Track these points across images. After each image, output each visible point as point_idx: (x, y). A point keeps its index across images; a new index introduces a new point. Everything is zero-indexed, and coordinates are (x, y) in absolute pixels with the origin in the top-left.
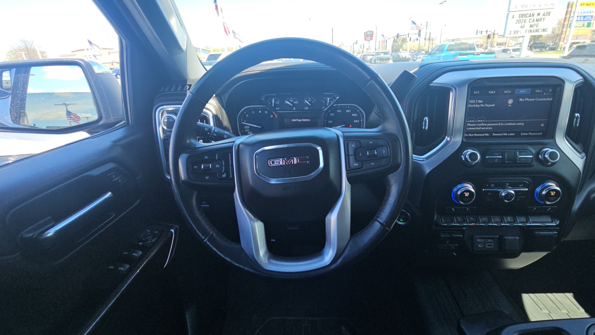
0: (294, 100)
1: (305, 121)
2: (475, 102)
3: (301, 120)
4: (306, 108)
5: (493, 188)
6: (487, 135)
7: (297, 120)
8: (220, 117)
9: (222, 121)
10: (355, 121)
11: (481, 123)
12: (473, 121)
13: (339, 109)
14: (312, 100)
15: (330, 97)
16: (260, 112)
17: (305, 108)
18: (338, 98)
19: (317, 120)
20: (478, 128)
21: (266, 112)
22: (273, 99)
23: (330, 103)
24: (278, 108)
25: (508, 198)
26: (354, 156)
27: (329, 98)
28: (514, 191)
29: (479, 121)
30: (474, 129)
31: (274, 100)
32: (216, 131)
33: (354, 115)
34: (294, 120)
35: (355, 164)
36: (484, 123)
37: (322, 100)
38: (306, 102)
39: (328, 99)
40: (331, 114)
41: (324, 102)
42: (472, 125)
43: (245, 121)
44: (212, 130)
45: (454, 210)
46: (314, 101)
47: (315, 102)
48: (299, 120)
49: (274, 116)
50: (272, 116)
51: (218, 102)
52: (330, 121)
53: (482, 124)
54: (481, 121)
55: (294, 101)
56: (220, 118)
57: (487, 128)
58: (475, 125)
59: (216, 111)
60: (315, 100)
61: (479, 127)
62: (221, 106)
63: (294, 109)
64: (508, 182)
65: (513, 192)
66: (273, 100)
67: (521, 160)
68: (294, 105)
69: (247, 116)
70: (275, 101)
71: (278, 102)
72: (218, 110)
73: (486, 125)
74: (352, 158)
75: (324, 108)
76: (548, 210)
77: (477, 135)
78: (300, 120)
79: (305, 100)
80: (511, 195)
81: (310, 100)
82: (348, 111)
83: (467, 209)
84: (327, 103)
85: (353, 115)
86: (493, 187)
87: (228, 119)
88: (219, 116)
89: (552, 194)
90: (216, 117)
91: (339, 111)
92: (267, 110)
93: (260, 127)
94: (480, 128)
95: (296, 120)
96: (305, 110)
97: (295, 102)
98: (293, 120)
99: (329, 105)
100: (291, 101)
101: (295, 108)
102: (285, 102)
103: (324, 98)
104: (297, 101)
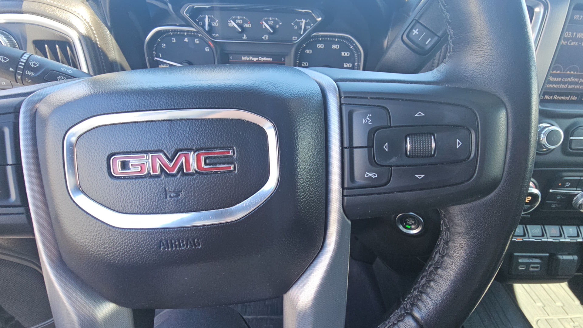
0: (245, 21)
1: (264, 61)
2: (571, 35)
3: (257, 59)
4: (266, 37)
6: (575, 98)
7: (251, 58)
8: (98, 42)
9: (104, 49)
10: (345, 64)
11: (569, 76)
12: (559, 72)
13: (320, 42)
14: (276, 22)
15: (306, 20)
16: (186, 40)
17: (263, 38)
18: (321, 21)
19: (283, 59)
20: (562, 86)
21: (197, 41)
22: (207, 17)
23: (305, 30)
24: (216, 34)
26: (366, 149)
27: (304, 21)
29: (568, 72)
30: (556, 86)
31: (209, 18)
32: (34, 64)
33: (345, 54)
35: (369, 174)
36: (575, 76)
37: (293, 24)
38: (265, 27)
39: (302, 22)
40: (308, 51)
41: (296, 27)
42: (555, 79)
43: (161, 56)
44: (22, 60)
46: (279, 24)
48: (253, 59)
49: (211, 49)
50: (207, 49)
51: (93, 12)
52: (305, 63)
53: (572, 79)
54: (572, 72)
55: (243, 23)
56: (97, 44)
57: (578, 87)
58: (559, 79)
59: (87, 29)
60: (281, 23)
61: (565, 83)
62: (100, 21)
63: (245, 37)
66: (205, 17)
68: (244, 30)
69: (164, 46)
70: (211, 20)
71: (215, 23)
72: (93, 28)
73: (577, 80)
74: (360, 156)
75: (295, 38)
77: (558, 97)
78: (255, 59)
79: (264, 22)
81: (271, 23)
82: (335, 47)
84: (301, 29)
85: (343, 54)
86: (567, 187)
87: (118, 47)
88: (93, 39)
90: (88, 41)
91: (320, 47)
92: (197, 37)
94: (566, 86)
95: (248, 59)
96: (263, 40)
97: (246, 25)
98: (244, 58)
99: (304, 32)
100: (240, 21)
102: (229, 23)
103: (297, 20)
104: (249, 22)
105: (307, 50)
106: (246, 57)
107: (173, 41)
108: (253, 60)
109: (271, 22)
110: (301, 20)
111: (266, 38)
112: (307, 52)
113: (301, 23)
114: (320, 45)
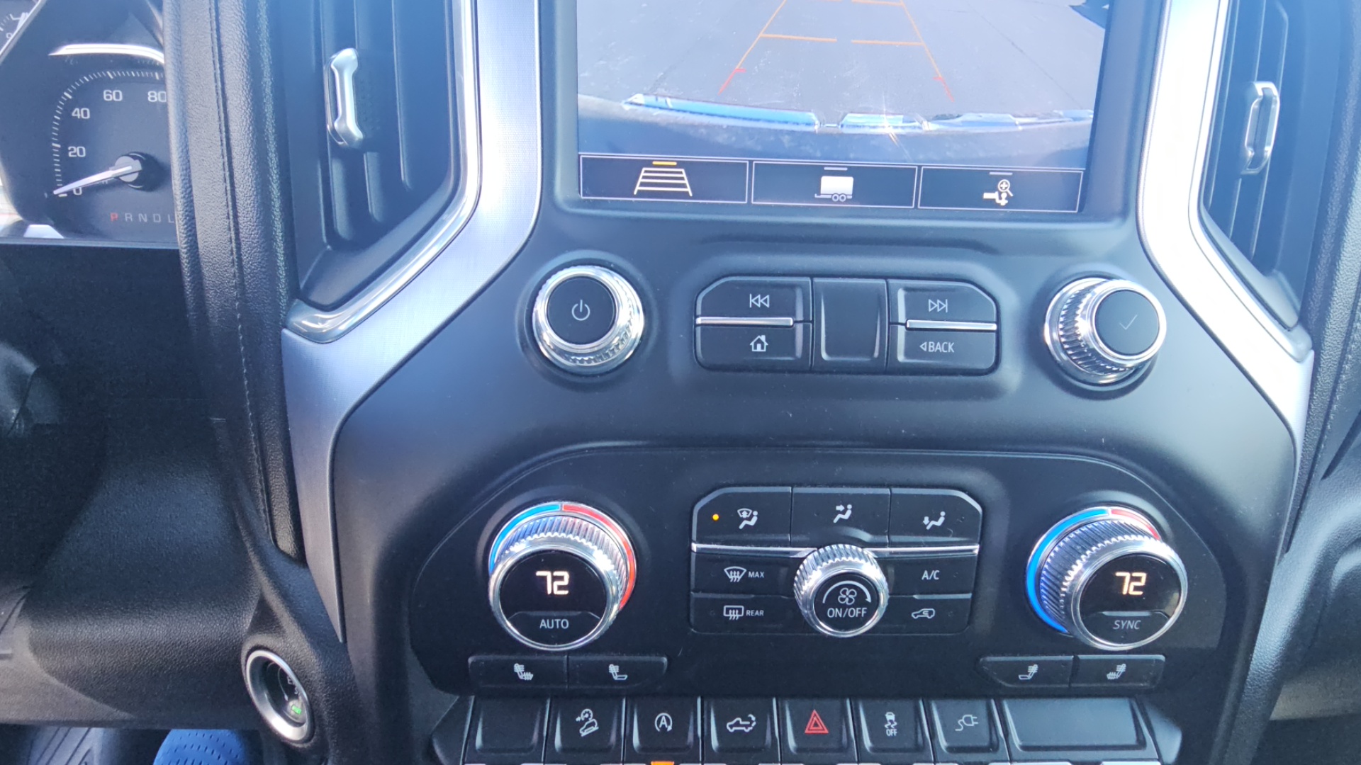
5: (750, 535)
13: (112, 86)
25: (837, 612)
28: (883, 563)
40: (78, 113)
45: (529, 676)
52: (77, 150)
64: (844, 500)
65: (873, 572)
67: (923, 347)
76: (1111, 676)
80: (861, 592)
83: (613, 669)
86: (749, 530)
89: (1129, 588)
91: (113, 97)
105: (77, 109)
112: (78, 116)
114: (112, 94)
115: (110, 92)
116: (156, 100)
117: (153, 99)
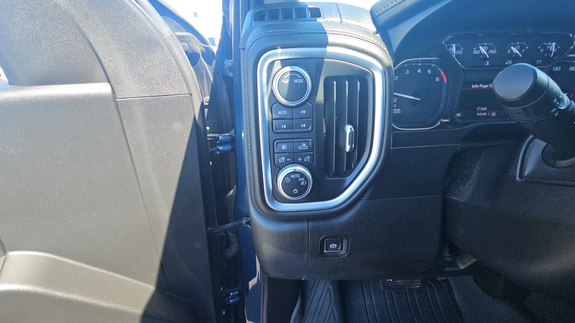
3: (487, 86)
7: (481, 85)
14: (522, 47)
16: (419, 71)
17: (507, 63)
21: (429, 72)
31: (455, 46)
34: (476, 86)
37: (539, 47)
39: (550, 45)
41: (542, 50)
46: (525, 48)
47: (526, 50)
48: (483, 86)
49: (441, 79)
50: (437, 79)
55: (488, 49)
60: (527, 48)
69: (396, 78)
70: (457, 48)
71: (460, 52)
75: (539, 62)
78: (485, 87)
79: (512, 48)
84: (549, 52)
91: (557, 69)
92: (432, 67)
93: (419, 99)
95: (478, 86)
97: (492, 51)
98: (473, 86)
100: (485, 48)
101: (489, 63)
102: (474, 51)
103: (544, 43)
104: (495, 48)
106: (476, 85)
107: (406, 73)
108: (483, 88)
109: (518, 46)
110: (549, 43)
111: (509, 63)
113: (548, 46)
114: (557, 68)
115: (556, 67)
116: (572, 70)
117: (571, 69)
